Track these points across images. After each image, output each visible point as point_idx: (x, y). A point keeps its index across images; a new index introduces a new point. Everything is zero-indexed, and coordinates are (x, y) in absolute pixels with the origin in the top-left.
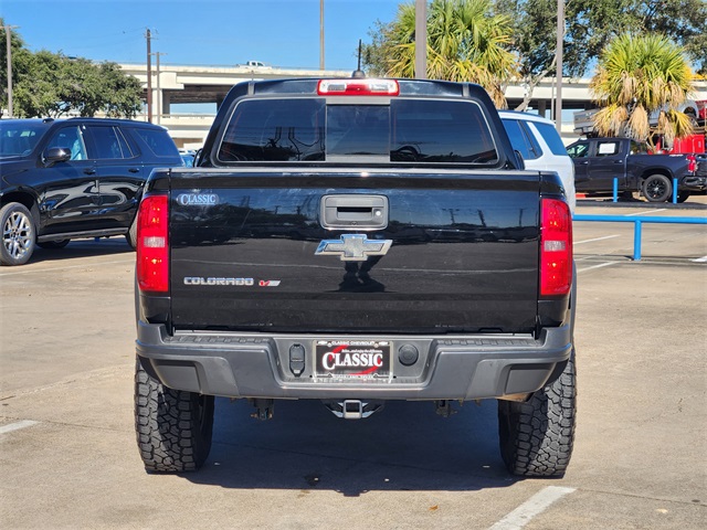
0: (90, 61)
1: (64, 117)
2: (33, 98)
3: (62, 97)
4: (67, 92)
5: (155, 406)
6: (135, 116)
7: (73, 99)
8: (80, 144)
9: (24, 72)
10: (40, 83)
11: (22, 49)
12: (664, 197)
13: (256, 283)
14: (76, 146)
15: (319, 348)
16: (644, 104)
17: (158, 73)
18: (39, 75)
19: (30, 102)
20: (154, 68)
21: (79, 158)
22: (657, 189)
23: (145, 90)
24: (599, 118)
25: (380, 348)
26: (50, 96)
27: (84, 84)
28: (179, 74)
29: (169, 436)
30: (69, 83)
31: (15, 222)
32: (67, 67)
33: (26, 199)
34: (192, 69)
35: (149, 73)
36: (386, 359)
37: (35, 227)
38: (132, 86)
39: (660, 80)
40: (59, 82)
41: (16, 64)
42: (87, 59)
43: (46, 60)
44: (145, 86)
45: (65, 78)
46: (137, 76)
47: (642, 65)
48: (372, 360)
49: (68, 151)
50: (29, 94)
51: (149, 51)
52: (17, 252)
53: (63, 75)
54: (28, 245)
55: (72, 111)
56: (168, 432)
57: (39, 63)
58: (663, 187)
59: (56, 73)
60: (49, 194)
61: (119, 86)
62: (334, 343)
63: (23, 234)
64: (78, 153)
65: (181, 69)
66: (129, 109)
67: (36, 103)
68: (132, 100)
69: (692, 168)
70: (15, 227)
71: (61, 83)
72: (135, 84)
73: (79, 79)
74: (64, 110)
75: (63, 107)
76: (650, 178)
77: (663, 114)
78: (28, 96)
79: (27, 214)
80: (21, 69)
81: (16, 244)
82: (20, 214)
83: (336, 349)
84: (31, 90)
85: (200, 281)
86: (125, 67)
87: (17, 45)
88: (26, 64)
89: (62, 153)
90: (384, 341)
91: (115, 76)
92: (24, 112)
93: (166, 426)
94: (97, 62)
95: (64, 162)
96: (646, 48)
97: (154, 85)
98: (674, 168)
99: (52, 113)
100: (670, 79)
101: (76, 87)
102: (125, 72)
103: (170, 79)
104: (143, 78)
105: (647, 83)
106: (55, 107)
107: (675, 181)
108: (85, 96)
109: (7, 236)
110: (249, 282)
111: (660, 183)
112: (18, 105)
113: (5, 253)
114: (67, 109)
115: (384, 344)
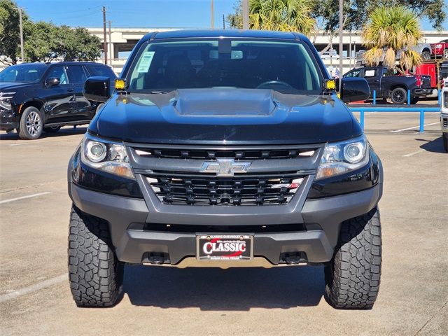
0: (69, 27)
1: (54, 62)
2: (35, 50)
3: (53, 49)
4: (55, 46)
6: (97, 60)
7: (59, 50)
8: (65, 76)
9: (29, 34)
10: (39, 41)
11: (28, 20)
12: (403, 101)
14: (63, 76)
16: (393, 47)
17: (110, 33)
18: (38, 36)
19: (33, 52)
20: (107, 30)
21: (65, 83)
22: (399, 96)
23: (103, 43)
24: (367, 55)
26: (45, 49)
27: (66, 41)
28: (123, 33)
30: (56, 40)
31: (32, 117)
32: (55, 31)
33: (38, 105)
34: (131, 30)
35: (105, 33)
37: (42, 120)
38: (95, 42)
39: (401, 32)
40: (51, 40)
41: (25, 30)
42: (67, 26)
43: (43, 27)
44: (103, 41)
45: (54, 38)
46: (97, 35)
47: (391, 24)
49: (59, 79)
50: (33, 48)
51: (105, 20)
52: (34, 133)
53: (53, 36)
54: (39, 128)
55: (58, 58)
57: (39, 29)
58: (402, 95)
59: (49, 35)
60: (49, 103)
61: (87, 42)
63: (37, 123)
64: (64, 81)
65: (125, 30)
66: (93, 55)
67: (37, 53)
68: (94, 50)
69: (419, 83)
70: (32, 119)
71: (52, 41)
72: (96, 40)
73: (63, 38)
74: (54, 57)
75: (54, 55)
76: (394, 90)
77: (403, 53)
78: (32, 49)
79: (38, 113)
80: (28, 33)
81: (33, 128)
82: (35, 113)
84: (34, 45)
86: (90, 30)
87: (25, 19)
88: (30, 29)
89: (56, 80)
91: (84, 36)
92: (30, 59)
94: (73, 28)
95: (56, 85)
96: (393, 14)
97: (108, 41)
98: (408, 84)
99: (47, 59)
100: (407, 31)
101: (61, 43)
102: (90, 33)
103: (118, 37)
104: (101, 36)
105: (394, 34)
106: (48, 55)
107: (409, 91)
108: (66, 48)
109: (28, 124)
111: (401, 93)
112: (26, 54)
113: (27, 133)
114: (56, 57)
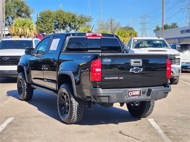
5: (77, 108)
13: (119, 78)
15: (129, 91)
16: (24, 36)
25: (139, 90)
29: (78, 115)
36: (140, 93)
39: (28, 29)
47: (24, 26)
48: (138, 93)
56: (79, 114)
62: (132, 90)
83: (132, 91)
85: (108, 78)
90: (140, 89)
93: (78, 112)
100: (30, 29)
105: (25, 30)
110: (117, 78)
115: (140, 90)
